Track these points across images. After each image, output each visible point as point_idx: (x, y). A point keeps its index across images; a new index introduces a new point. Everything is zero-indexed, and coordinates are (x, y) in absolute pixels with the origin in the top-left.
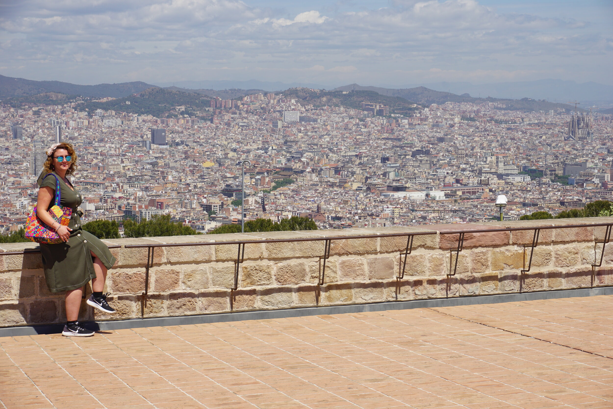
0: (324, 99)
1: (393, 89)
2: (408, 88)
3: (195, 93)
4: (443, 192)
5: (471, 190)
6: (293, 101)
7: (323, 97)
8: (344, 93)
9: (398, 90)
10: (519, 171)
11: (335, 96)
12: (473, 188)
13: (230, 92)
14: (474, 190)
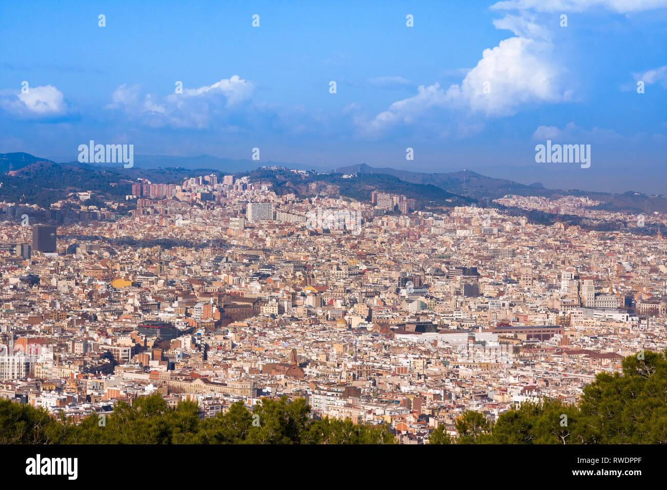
0: (313, 186)
1: (424, 174)
2: (446, 173)
3: (109, 172)
4: (496, 335)
5: (542, 333)
6: (264, 187)
7: (312, 182)
8: (345, 176)
9: (431, 175)
10: (619, 305)
11: (333, 182)
12: (544, 329)
13: (168, 171)
14: (546, 333)
